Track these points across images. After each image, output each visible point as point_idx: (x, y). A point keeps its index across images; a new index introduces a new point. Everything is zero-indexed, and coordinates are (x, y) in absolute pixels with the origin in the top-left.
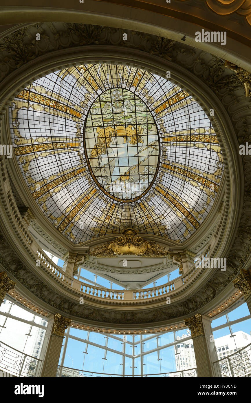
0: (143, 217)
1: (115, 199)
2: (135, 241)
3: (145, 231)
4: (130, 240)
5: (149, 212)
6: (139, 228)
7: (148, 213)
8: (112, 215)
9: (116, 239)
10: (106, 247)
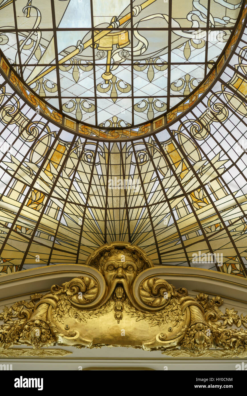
0: (174, 198)
1: (69, 124)
2: (143, 293)
3: (180, 256)
4: (120, 290)
5: (202, 179)
6: (156, 243)
7: (198, 184)
8: (52, 190)
9: (67, 284)
10: (24, 316)
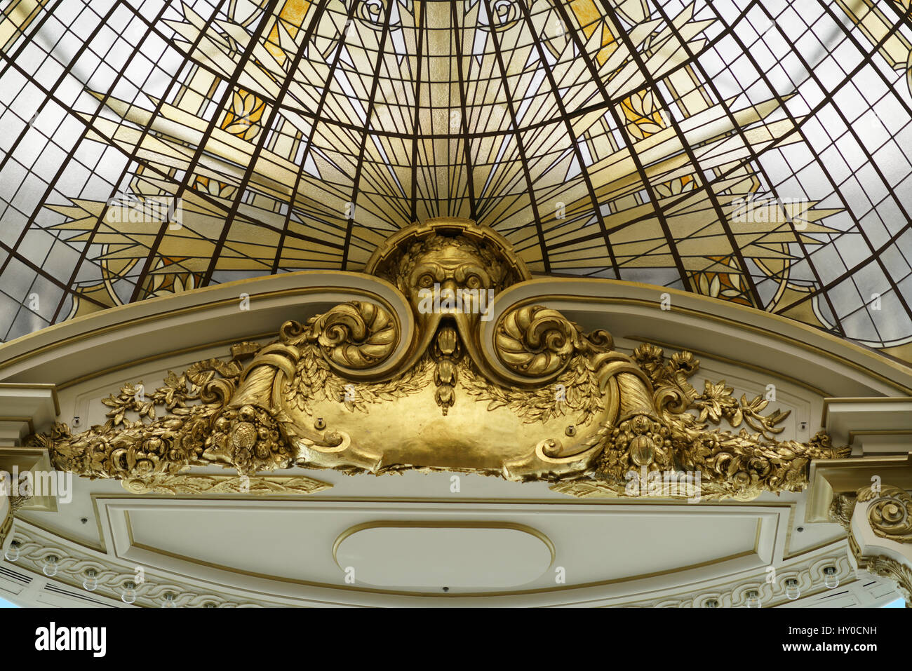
0: (581, 111)
2: (505, 341)
3: (596, 253)
4: (448, 335)
5: (651, 66)
6: (538, 222)
8: (284, 89)
9: (319, 319)
10: (215, 395)
